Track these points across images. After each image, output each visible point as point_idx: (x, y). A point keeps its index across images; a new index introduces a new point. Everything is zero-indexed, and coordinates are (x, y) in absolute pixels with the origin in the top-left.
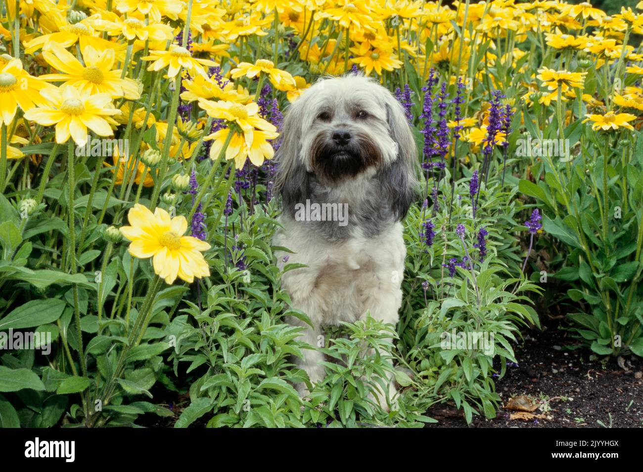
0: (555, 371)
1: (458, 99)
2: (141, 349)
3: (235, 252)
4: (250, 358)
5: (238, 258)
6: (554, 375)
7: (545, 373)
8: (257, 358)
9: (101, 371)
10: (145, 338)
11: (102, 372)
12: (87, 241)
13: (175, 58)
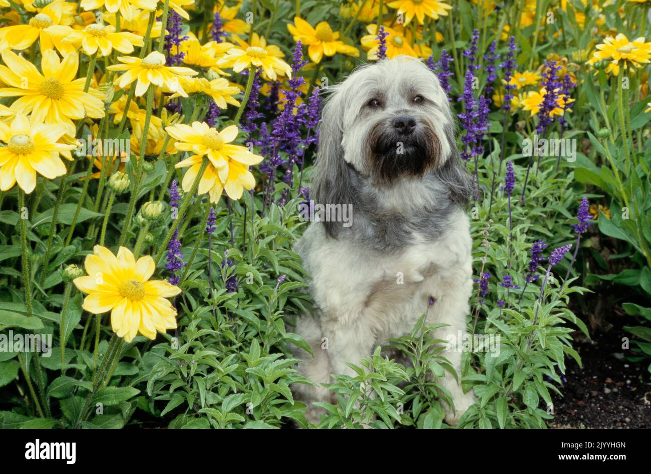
0: (607, 391)
1: (510, 62)
2: (108, 393)
3: (224, 269)
4: (233, 399)
5: (228, 275)
6: (606, 396)
7: (595, 393)
8: (240, 399)
9: (65, 414)
10: (116, 374)
11: (67, 414)
12: (52, 265)
13: (145, 70)
